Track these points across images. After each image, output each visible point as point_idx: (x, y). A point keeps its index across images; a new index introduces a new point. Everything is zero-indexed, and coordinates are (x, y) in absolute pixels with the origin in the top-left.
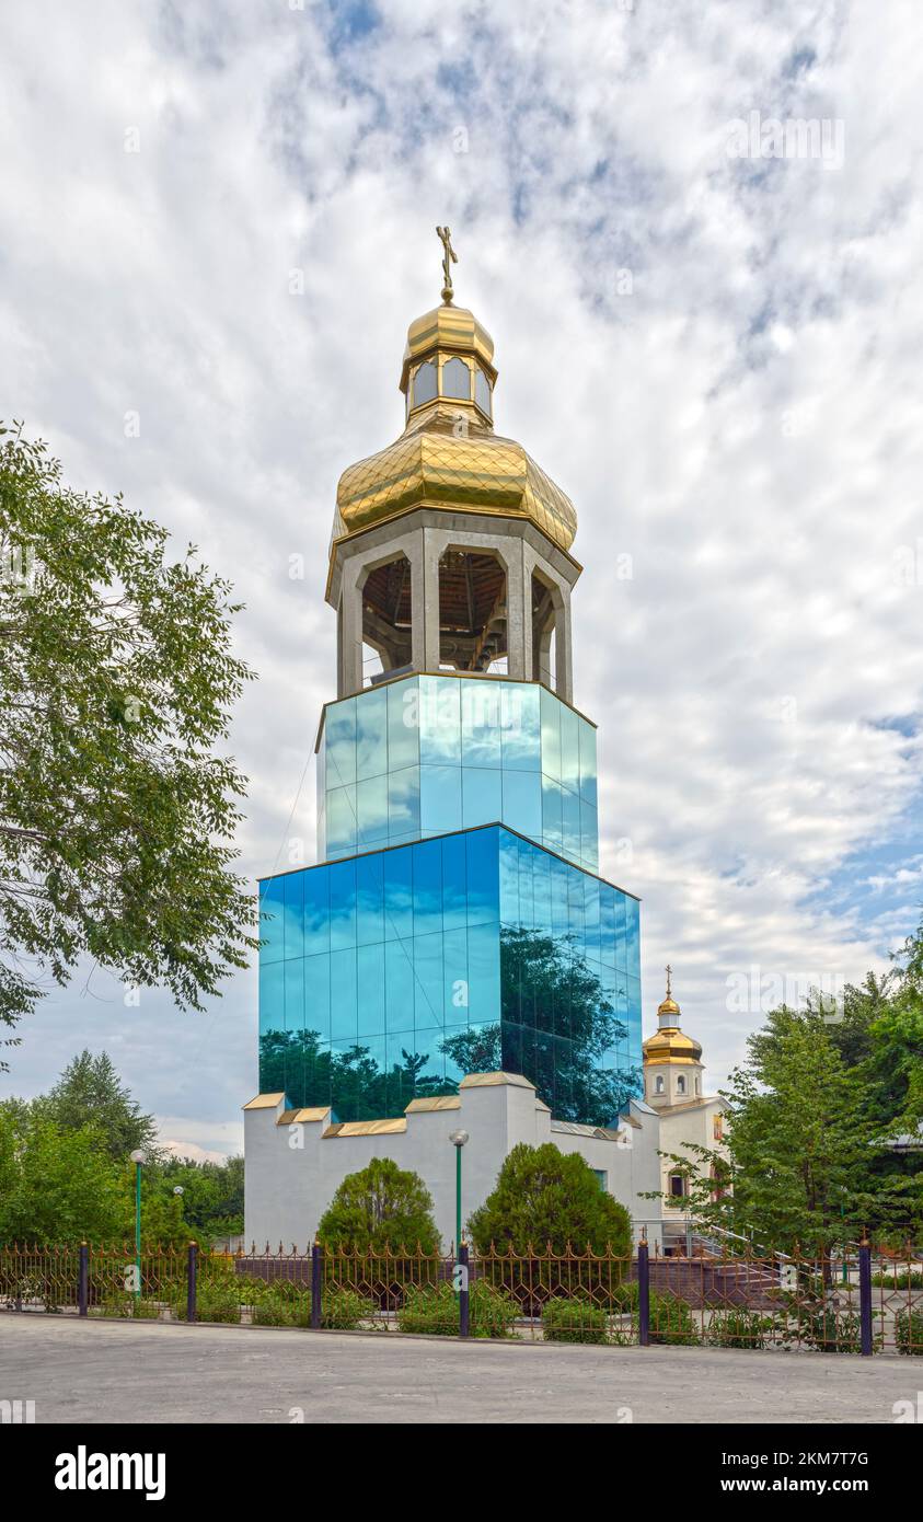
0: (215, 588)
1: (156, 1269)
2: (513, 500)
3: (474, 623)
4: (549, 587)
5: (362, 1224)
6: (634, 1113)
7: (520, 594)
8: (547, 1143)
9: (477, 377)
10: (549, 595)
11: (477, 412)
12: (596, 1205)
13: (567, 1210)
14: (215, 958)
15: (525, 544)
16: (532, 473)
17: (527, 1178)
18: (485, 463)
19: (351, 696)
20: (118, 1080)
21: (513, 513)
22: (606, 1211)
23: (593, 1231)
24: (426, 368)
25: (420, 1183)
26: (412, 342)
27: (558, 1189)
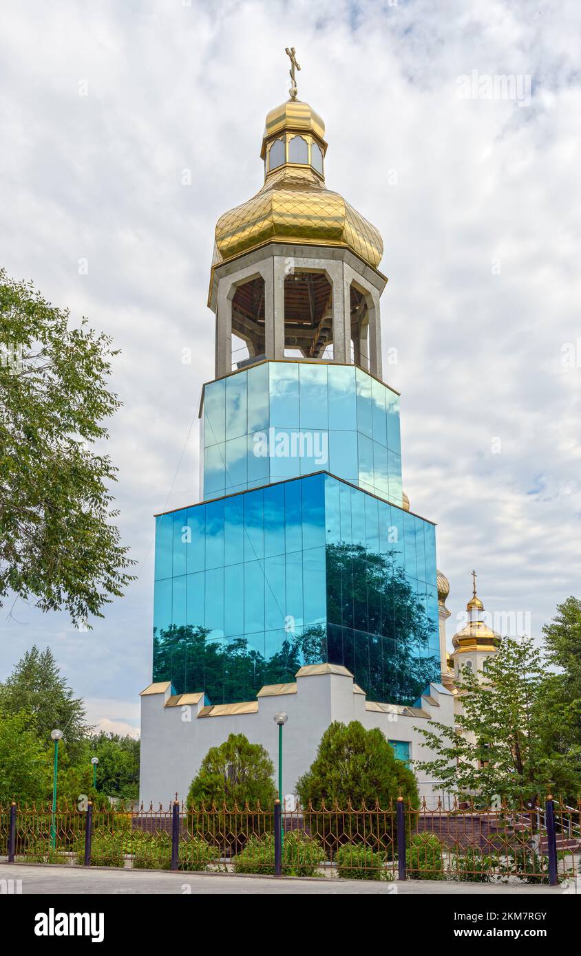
0: (101, 341)
1: (72, 825)
2: (336, 234)
3: (314, 319)
4: (364, 293)
5: (220, 787)
6: (433, 694)
7: (341, 301)
8: (354, 721)
9: (313, 149)
10: (364, 299)
11: (312, 171)
12: (389, 770)
13: (367, 774)
14: (101, 590)
15: (345, 265)
16: (350, 214)
17: (339, 748)
18: (316, 209)
19: (223, 378)
20: (58, 671)
21: (337, 243)
22: (398, 775)
23: (387, 791)
24: (278, 143)
25: (265, 754)
26: (268, 126)
27: (360, 758)
